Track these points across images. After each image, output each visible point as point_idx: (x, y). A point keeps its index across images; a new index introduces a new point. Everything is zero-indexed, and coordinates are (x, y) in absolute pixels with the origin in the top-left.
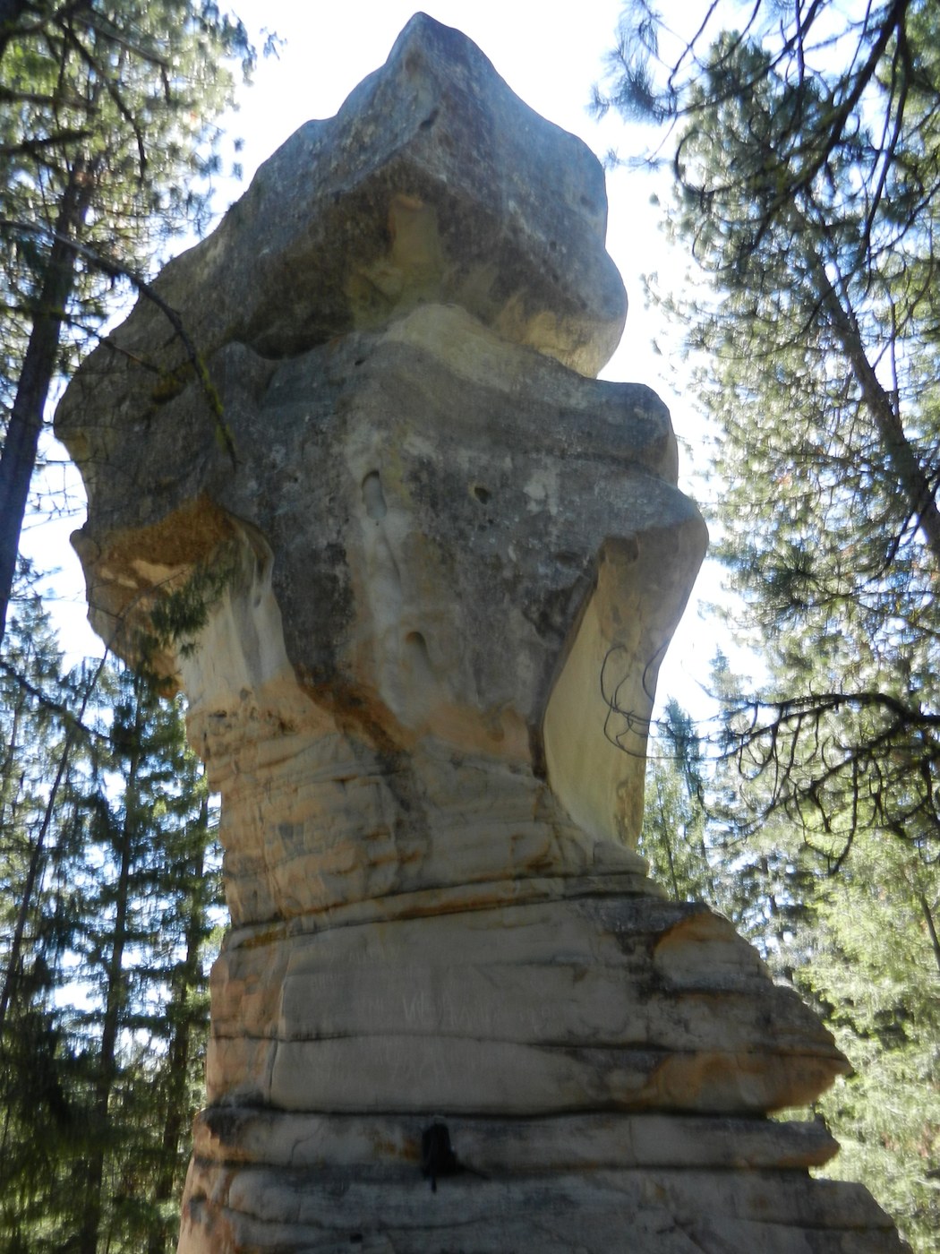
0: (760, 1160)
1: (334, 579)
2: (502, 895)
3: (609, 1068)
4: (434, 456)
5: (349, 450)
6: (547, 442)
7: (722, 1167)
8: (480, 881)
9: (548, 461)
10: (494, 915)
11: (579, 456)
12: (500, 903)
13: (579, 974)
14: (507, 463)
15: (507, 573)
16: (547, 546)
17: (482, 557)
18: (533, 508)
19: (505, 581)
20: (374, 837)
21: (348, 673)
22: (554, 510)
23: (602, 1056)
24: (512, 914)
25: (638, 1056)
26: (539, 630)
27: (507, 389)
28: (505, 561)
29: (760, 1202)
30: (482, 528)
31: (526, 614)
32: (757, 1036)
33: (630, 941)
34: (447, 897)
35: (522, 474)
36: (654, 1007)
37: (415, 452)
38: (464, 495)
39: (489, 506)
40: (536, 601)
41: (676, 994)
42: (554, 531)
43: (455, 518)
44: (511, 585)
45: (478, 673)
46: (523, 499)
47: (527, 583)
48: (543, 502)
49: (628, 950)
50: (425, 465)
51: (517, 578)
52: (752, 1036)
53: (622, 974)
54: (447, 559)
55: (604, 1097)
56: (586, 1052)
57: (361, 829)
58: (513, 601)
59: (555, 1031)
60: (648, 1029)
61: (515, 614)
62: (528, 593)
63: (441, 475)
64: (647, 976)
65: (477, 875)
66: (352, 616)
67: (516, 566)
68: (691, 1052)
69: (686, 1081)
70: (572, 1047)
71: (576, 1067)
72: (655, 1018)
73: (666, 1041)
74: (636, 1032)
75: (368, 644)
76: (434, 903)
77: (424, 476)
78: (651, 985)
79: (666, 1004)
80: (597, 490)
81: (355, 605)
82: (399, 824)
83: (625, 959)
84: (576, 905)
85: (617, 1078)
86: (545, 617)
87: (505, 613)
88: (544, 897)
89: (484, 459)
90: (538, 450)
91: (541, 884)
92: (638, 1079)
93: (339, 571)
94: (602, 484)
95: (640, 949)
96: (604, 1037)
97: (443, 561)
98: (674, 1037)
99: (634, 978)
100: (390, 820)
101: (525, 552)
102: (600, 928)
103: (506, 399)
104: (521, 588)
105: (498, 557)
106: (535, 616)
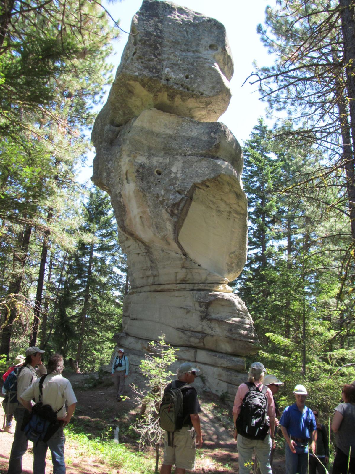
0: (223, 365)
1: (121, 202)
2: (174, 288)
3: (190, 337)
4: (145, 161)
5: (122, 163)
6: (180, 151)
7: (214, 365)
8: (169, 284)
9: (180, 158)
10: (173, 293)
11: (190, 155)
12: (174, 290)
13: (188, 312)
14: (168, 161)
15: (161, 199)
16: (175, 188)
17: (154, 195)
18: (173, 175)
19: (160, 201)
20: (146, 269)
21: (128, 227)
22: (179, 175)
23: (189, 334)
24: (177, 293)
25: (198, 334)
26: (171, 215)
27: (171, 133)
28: (160, 195)
29: (220, 375)
30: (156, 184)
31: (166, 211)
32: (228, 334)
33: (201, 304)
34: (162, 287)
35: (171, 164)
36: (204, 323)
37: (139, 162)
38: (152, 174)
39: (160, 177)
40: (169, 207)
41: (210, 320)
42: (178, 182)
43: (148, 182)
44: (162, 203)
45: (157, 228)
46: (170, 172)
47: (167, 202)
48: (176, 173)
49: (201, 307)
50: (142, 166)
51: (164, 200)
52: (226, 333)
53: (198, 313)
54: (144, 196)
55: (189, 344)
56: (186, 332)
57: (143, 267)
58: (163, 207)
59: (180, 326)
60: (202, 328)
61: (164, 211)
62: (167, 204)
63: (147, 168)
64: (204, 314)
65: (168, 282)
66: (126, 212)
67: (163, 196)
68: (212, 336)
69: (209, 342)
70: (183, 330)
71: (183, 336)
72: (204, 326)
73: (206, 332)
74: (199, 329)
75: (130, 220)
76: (159, 289)
77: (141, 170)
78: (205, 317)
79: (208, 322)
80: (194, 166)
81: (126, 209)
82: (151, 267)
83: (200, 309)
84: (191, 292)
85: (192, 339)
86: (172, 211)
87: (161, 211)
88: (184, 290)
89: (161, 160)
90: (177, 155)
91: (183, 286)
92: (197, 341)
93: (121, 200)
94: (195, 164)
95: (204, 307)
96: (192, 329)
97: (144, 197)
98: (208, 331)
99: (201, 314)
100: (149, 265)
101: (167, 191)
102: (195, 299)
103: (171, 137)
104: (165, 203)
105: (157, 194)
106: (169, 211)
